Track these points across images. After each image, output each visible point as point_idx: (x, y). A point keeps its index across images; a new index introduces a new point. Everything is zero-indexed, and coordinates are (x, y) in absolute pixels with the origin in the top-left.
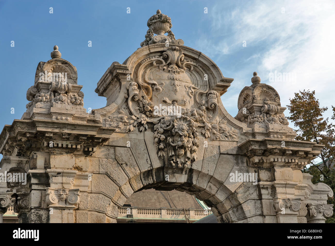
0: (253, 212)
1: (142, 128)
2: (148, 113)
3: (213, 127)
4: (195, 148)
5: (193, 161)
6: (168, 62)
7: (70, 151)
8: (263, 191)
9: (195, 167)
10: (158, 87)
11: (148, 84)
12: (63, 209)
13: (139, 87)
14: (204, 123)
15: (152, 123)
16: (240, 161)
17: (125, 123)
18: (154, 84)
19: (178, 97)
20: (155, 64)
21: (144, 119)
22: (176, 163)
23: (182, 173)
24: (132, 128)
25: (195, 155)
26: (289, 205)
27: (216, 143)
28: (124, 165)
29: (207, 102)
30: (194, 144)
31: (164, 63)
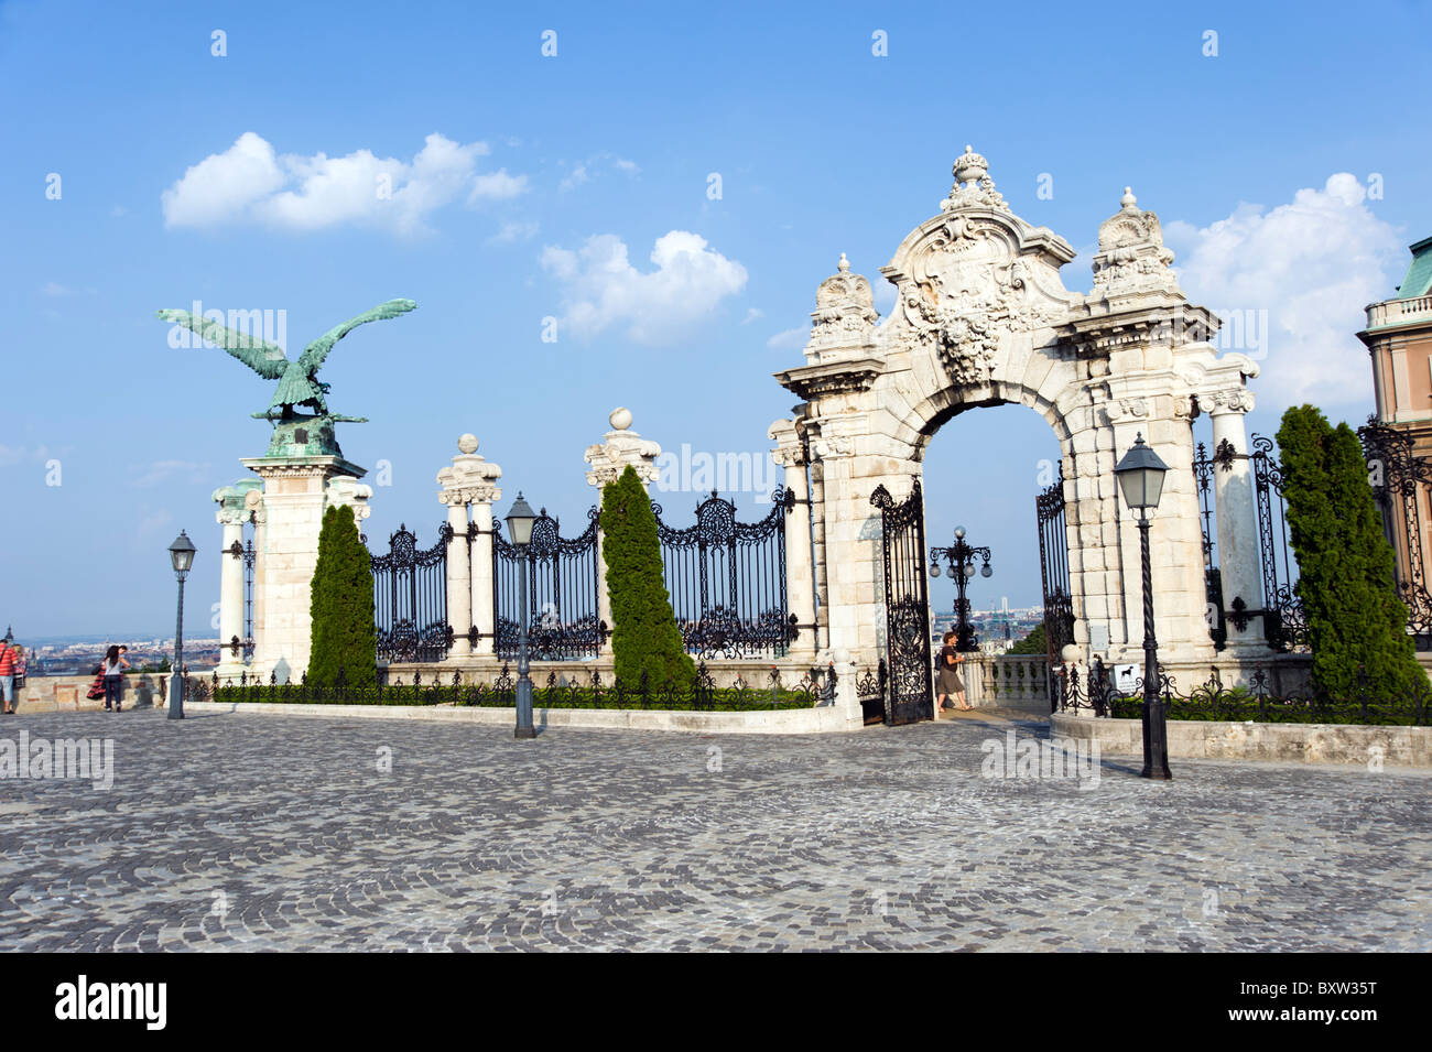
0: (1081, 425)
1: (925, 340)
2: (930, 318)
4: (989, 352)
6: (952, 237)
7: (838, 392)
8: (1095, 393)
9: (997, 377)
10: (940, 278)
11: (929, 278)
12: (836, 459)
15: (936, 331)
16: (1065, 354)
18: (936, 277)
20: (935, 247)
21: (926, 327)
22: (964, 378)
23: (981, 388)
24: (913, 344)
25: (993, 362)
26: (1127, 409)
27: (1029, 334)
28: (906, 394)
29: (1012, 275)
30: (986, 347)
31: (947, 242)
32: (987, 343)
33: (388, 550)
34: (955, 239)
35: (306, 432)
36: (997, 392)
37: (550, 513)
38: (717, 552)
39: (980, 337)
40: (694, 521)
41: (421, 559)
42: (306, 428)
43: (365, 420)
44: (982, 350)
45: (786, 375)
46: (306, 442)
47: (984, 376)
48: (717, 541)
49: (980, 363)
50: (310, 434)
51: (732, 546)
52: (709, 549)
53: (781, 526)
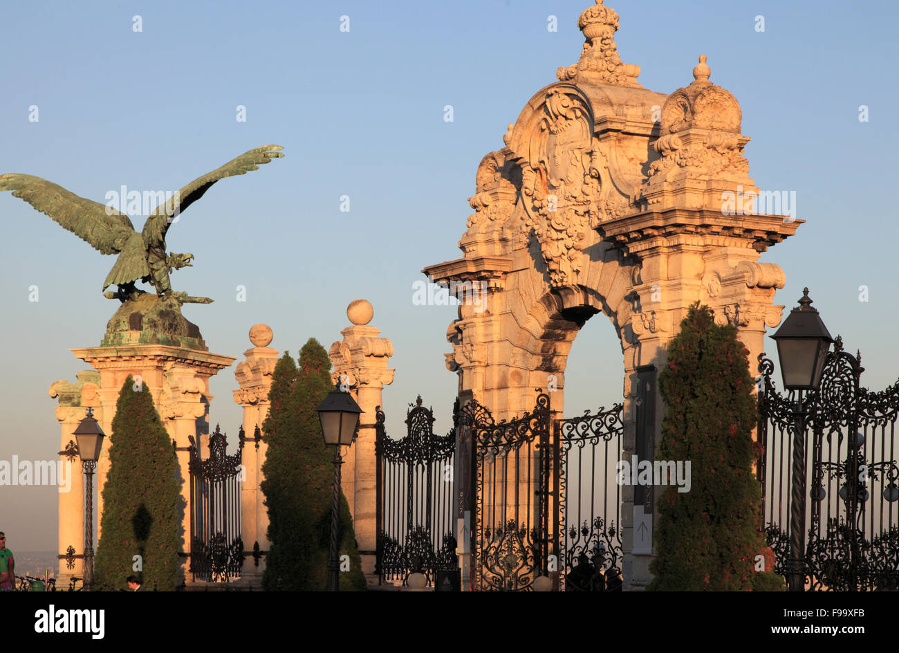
32: (569, 242)
34: (556, 118)
35: (141, 317)
36: (586, 299)
38: (420, 468)
39: (563, 235)
40: (405, 432)
42: (142, 312)
43: (208, 301)
44: (565, 251)
46: (141, 329)
47: (572, 281)
49: (565, 266)
50: (145, 320)
51: (430, 461)
52: (414, 465)
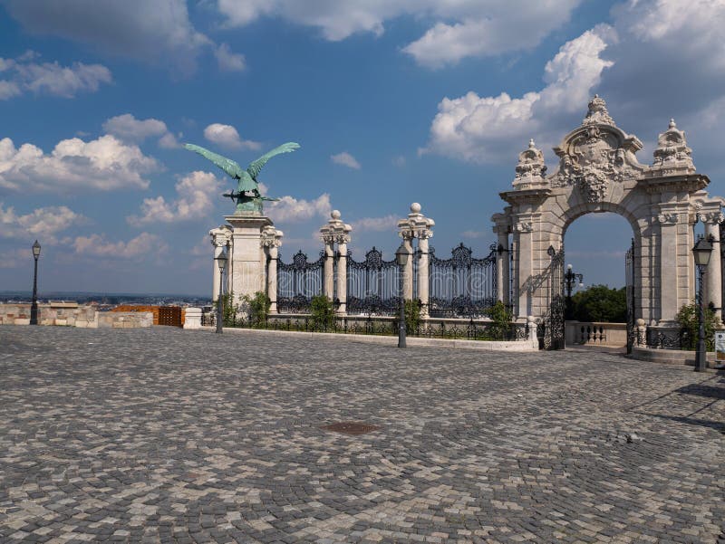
3: (620, 173)
4: (604, 189)
5: (603, 197)
7: (529, 203)
8: (653, 210)
9: (605, 200)
10: (582, 155)
11: (576, 154)
12: (526, 233)
13: (571, 157)
14: (613, 171)
15: (578, 178)
16: (639, 192)
17: (562, 181)
18: (580, 154)
19: (594, 158)
20: (580, 140)
21: (573, 176)
24: (566, 183)
25: (604, 194)
27: (623, 183)
29: (616, 156)
30: (602, 187)
31: (586, 139)
32: (603, 185)
33: (292, 261)
34: (590, 137)
36: (605, 207)
37: (377, 249)
38: (462, 271)
39: (600, 182)
40: (451, 256)
41: (309, 267)
45: (505, 194)
47: (600, 200)
48: (462, 267)
51: (469, 268)
52: (458, 269)
53: (494, 261)
